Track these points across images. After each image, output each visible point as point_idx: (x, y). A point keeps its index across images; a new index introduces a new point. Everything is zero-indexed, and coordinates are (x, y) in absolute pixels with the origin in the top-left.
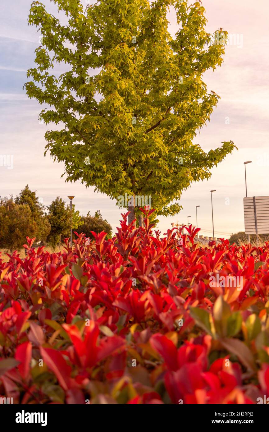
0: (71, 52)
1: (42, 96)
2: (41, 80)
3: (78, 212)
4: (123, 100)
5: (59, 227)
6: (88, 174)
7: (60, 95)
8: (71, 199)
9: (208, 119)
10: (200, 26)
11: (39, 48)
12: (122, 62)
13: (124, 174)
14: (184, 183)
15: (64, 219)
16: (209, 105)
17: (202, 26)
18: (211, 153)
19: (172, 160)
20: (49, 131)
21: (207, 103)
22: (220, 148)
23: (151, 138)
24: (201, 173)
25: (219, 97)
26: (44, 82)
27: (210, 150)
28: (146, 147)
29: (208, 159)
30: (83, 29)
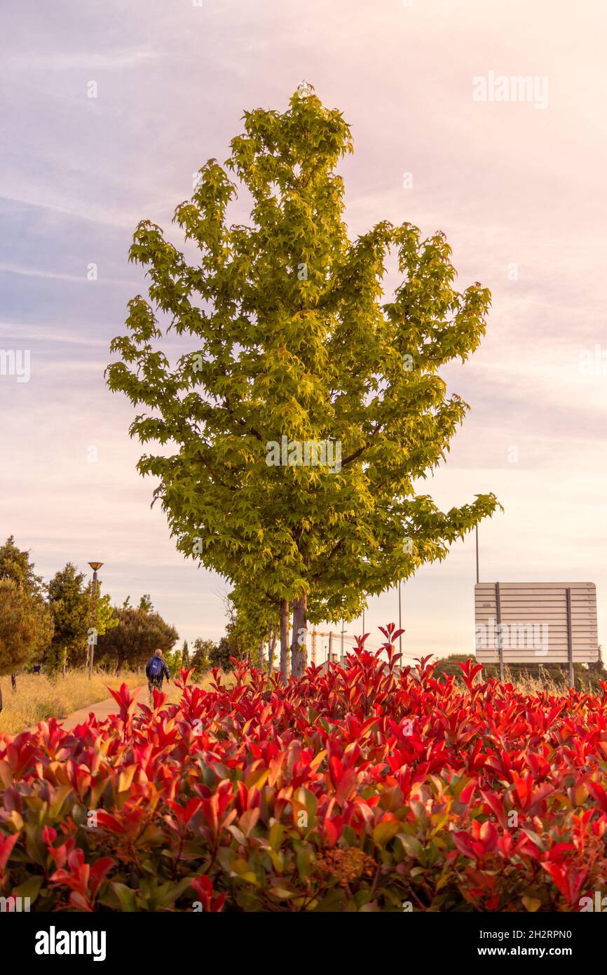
0: (204, 315)
1: (139, 390)
2: (136, 358)
3: (107, 598)
4: (307, 416)
5: (69, 629)
6: (229, 546)
7: (172, 388)
8: (95, 569)
9: (446, 448)
10: (444, 282)
11: (136, 298)
12: (302, 344)
13: (294, 547)
14: (405, 568)
15: (79, 614)
16: (450, 421)
17: (446, 280)
18: (453, 513)
19: (380, 524)
20: (146, 457)
21: (445, 418)
22: (471, 504)
23: (349, 483)
24: (430, 549)
25: (468, 406)
26: (142, 364)
27: (451, 508)
28: (340, 500)
29: (449, 524)
30: (232, 278)
